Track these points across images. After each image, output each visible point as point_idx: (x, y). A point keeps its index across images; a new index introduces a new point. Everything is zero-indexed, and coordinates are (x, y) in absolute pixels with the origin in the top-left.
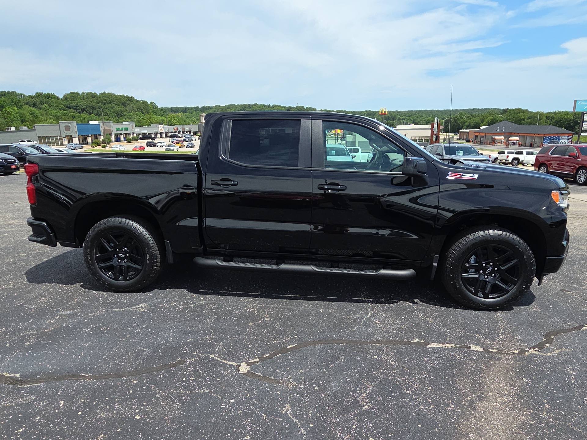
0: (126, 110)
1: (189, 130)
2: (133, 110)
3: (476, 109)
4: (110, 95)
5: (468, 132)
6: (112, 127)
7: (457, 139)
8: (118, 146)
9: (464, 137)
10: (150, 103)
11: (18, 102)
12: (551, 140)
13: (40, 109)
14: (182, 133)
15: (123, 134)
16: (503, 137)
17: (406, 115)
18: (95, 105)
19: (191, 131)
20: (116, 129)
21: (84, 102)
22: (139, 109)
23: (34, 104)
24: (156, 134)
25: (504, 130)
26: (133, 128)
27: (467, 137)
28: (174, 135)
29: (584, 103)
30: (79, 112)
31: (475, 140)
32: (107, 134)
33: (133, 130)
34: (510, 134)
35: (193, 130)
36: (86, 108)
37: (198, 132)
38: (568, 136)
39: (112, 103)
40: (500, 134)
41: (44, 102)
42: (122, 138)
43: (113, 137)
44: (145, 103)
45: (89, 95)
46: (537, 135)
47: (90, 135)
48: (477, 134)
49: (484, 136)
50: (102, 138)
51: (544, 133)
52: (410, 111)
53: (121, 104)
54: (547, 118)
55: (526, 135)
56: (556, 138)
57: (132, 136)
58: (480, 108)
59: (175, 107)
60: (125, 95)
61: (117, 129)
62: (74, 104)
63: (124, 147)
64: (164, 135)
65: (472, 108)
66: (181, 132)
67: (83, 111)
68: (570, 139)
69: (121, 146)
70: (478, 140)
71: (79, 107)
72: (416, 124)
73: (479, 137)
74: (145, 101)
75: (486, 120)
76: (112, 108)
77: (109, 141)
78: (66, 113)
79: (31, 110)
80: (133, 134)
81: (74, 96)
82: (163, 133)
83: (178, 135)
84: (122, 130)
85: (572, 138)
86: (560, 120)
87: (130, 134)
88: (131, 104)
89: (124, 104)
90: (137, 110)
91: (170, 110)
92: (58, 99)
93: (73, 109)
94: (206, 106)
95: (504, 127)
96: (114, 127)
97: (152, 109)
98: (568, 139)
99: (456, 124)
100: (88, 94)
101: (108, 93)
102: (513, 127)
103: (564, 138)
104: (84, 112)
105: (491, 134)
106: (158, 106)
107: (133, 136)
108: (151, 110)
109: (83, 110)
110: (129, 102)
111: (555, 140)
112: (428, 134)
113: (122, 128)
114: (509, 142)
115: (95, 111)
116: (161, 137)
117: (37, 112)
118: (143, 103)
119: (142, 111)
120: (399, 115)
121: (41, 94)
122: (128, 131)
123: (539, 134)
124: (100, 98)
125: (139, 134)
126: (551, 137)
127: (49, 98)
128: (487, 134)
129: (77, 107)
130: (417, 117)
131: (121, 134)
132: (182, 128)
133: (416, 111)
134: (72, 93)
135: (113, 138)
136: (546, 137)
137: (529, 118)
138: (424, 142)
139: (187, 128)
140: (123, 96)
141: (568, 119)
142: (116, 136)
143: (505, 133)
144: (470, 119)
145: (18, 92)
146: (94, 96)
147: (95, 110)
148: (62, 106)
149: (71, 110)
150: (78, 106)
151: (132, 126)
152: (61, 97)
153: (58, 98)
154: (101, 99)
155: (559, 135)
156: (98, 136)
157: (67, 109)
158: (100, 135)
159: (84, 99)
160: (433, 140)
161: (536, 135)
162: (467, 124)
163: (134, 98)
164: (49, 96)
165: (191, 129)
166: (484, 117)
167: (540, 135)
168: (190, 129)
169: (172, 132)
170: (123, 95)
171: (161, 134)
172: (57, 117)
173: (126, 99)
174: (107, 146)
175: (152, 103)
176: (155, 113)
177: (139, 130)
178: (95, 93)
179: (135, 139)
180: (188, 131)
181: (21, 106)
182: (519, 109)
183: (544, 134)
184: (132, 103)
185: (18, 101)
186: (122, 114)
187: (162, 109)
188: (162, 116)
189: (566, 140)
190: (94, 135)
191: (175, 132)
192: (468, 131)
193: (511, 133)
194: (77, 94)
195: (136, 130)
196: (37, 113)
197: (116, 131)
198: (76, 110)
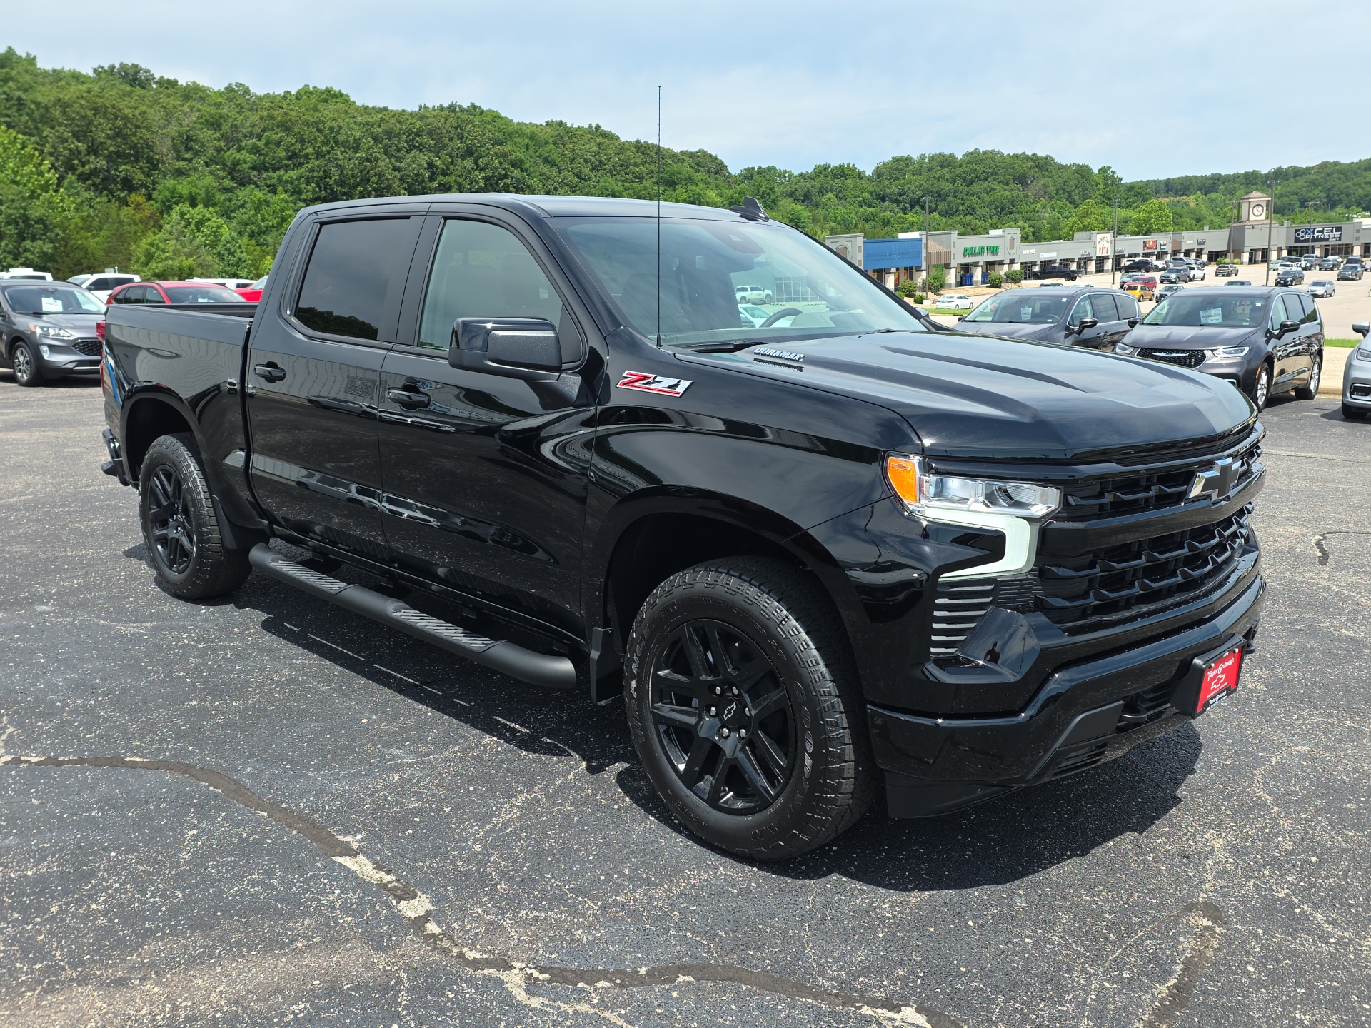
0: (1026, 196)
1: (1196, 247)
2: (1045, 193)
4: (991, 156)
6: (954, 247)
8: (954, 299)
10: (1099, 171)
11: (768, 191)
13: (817, 206)
14: (1169, 257)
15: (981, 264)
18: (946, 186)
19: (1202, 250)
20: (966, 250)
21: (920, 180)
22: (1061, 192)
23: (805, 195)
24: (1083, 262)
26: (1012, 247)
28: (1140, 262)
30: (904, 210)
32: (936, 266)
33: (1013, 251)
35: (1208, 248)
36: (922, 197)
37: (1227, 251)
39: (989, 179)
41: (829, 188)
42: (978, 274)
43: (953, 271)
44: (1083, 171)
45: (934, 163)
47: (893, 270)
50: (924, 275)
53: (1014, 180)
57: (1006, 268)
59: (1178, 178)
60: (1029, 153)
61: (968, 252)
62: (894, 188)
63: (971, 300)
64: (1108, 265)
66: (1166, 253)
67: (912, 207)
69: (961, 298)
71: (905, 197)
74: (1084, 166)
76: (987, 194)
77: (937, 284)
78: (872, 214)
79: (793, 209)
80: (1012, 262)
81: (900, 166)
82: (1107, 258)
83: (1155, 263)
84: (981, 253)
87: (1001, 263)
88: (1043, 176)
89: (1022, 180)
90: (1057, 193)
91: (1162, 186)
92: (861, 179)
93: (892, 201)
94: (1285, 167)
96: (957, 245)
97: (1101, 187)
100: (932, 158)
101: (985, 153)
104: (917, 208)
106: (1121, 179)
107: (1009, 268)
108: (1099, 190)
109: (915, 203)
110: (1038, 172)
113: (982, 248)
115: (943, 203)
116: (1100, 270)
117: (805, 214)
118: (1076, 172)
119: (1070, 196)
121: (826, 168)
122: (997, 254)
124: (960, 166)
125: (1034, 264)
127: (841, 176)
129: (901, 195)
131: (976, 265)
132: (1174, 242)
134: (895, 160)
135: (952, 277)
139: (1189, 240)
140: (1024, 158)
142: (962, 269)
145: (780, 167)
146: (945, 162)
147: (945, 199)
148: (866, 195)
149: (887, 203)
150: (904, 194)
151: (1012, 241)
152: (869, 172)
153: (860, 176)
154: (964, 168)
156: (914, 271)
157: (877, 202)
158: (919, 269)
159: (920, 174)
163: (1053, 160)
164: (843, 173)
165: (1203, 243)
168: (1199, 243)
169: (1137, 255)
170: (1024, 153)
171: (1100, 261)
172: (845, 225)
173: (1029, 164)
174: (927, 299)
175: (1104, 170)
176: (1109, 199)
177: (1033, 251)
178: (952, 156)
179: (1013, 278)
180: (1193, 251)
181: (774, 201)
184: (1046, 173)
185: (771, 190)
186: (1013, 206)
187: (1131, 187)
188: (1128, 206)
190: (906, 268)
191: (1146, 255)
194: (908, 161)
195: (1024, 252)
196: (804, 218)
197: (965, 256)
198: (898, 202)
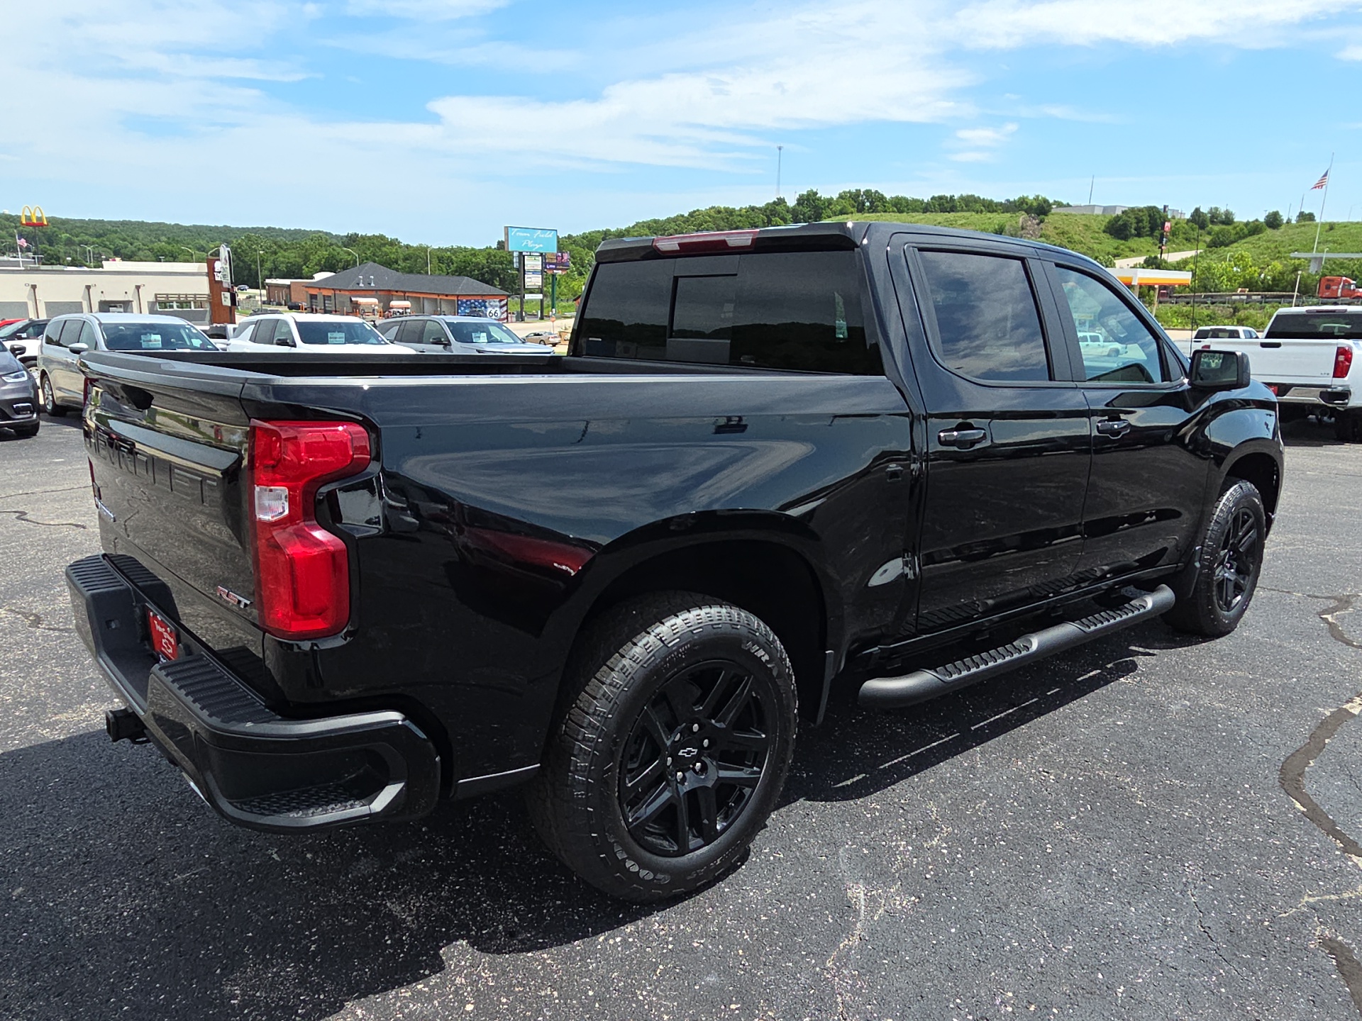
3: (274, 229)
5: (289, 287)
7: (264, 303)
9: (279, 297)
12: (471, 308)
16: (375, 300)
17: (88, 232)
25: (372, 285)
27: (286, 296)
29: (521, 234)
31: (312, 305)
34: (387, 293)
38: (501, 301)
40: (366, 293)
46: (445, 298)
48: (314, 292)
49: (333, 298)
51: (457, 293)
52: (96, 221)
54: (440, 260)
55: (421, 296)
56: (480, 303)
58: (284, 229)
65: (265, 227)
68: (503, 306)
70: (319, 304)
72: (128, 257)
73: (320, 299)
75: (314, 258)
85: (506, 304)
86: (465, 267)
95: (372, 277)
98: (501, 307)
99: (241, 264)
102: (390, 278)
103: (494, 304)
105: (347, 293)
111: (478, 309)
112: (201, 287)
114: (392, 310)
120: (66, 232)
123: (447, 296)
126: (470, 301)
128: (337, 292)
130: (124, 240)
133: (115, 222)
136: (461, 301)
137: (405, 259)
138: (193, 308)
141: (478, 264)
143: (376, 291)
144: (275, 253)
155: (484, 298)
160: (224, 303)
161: (441, 297)
162: (269, 265)
166: (307, 250)
167: (449, 298)
182: (382, 237)
183: (458, 296)
189: (498, 309)
192: (287, 282)
193: (389, 291)
